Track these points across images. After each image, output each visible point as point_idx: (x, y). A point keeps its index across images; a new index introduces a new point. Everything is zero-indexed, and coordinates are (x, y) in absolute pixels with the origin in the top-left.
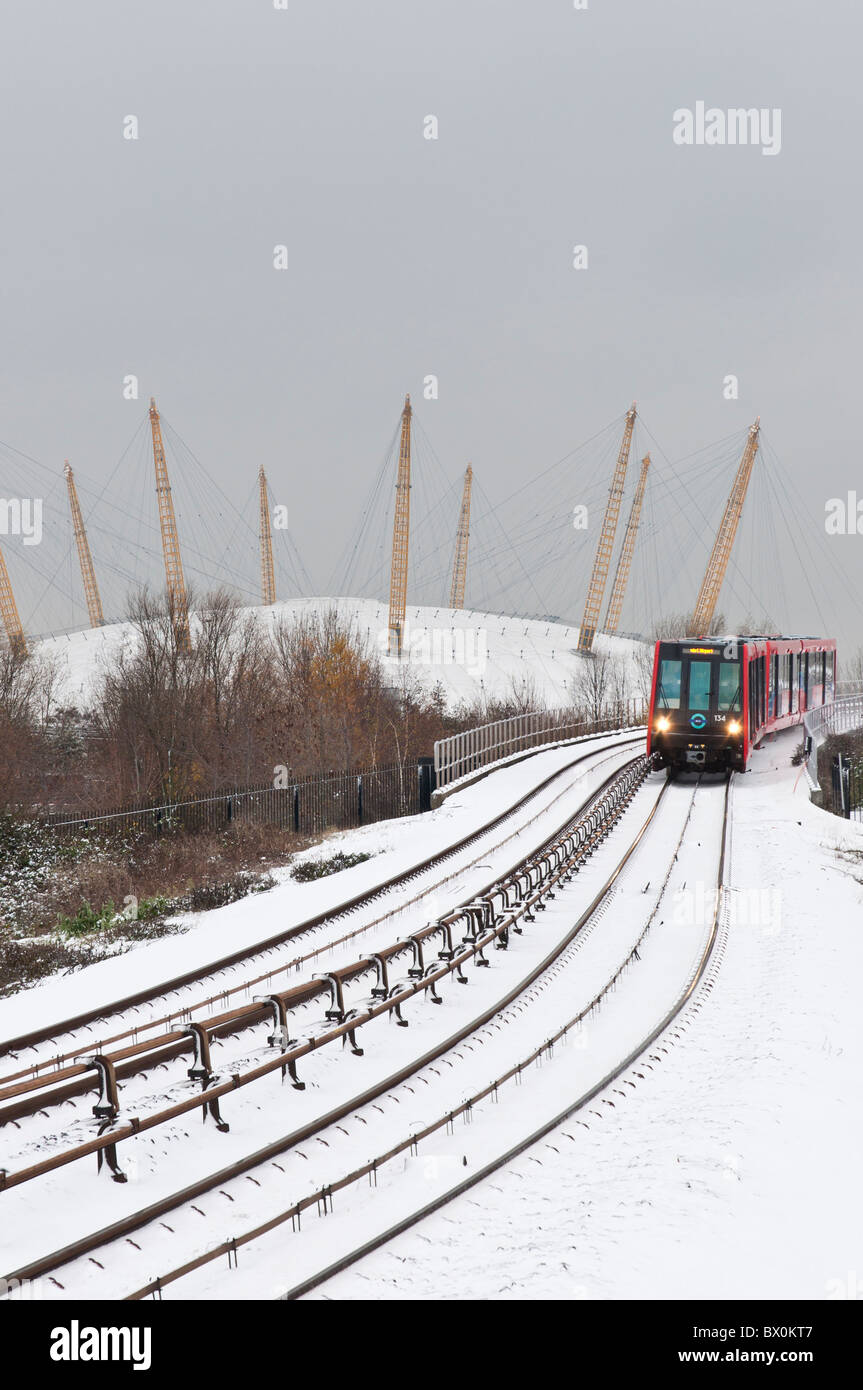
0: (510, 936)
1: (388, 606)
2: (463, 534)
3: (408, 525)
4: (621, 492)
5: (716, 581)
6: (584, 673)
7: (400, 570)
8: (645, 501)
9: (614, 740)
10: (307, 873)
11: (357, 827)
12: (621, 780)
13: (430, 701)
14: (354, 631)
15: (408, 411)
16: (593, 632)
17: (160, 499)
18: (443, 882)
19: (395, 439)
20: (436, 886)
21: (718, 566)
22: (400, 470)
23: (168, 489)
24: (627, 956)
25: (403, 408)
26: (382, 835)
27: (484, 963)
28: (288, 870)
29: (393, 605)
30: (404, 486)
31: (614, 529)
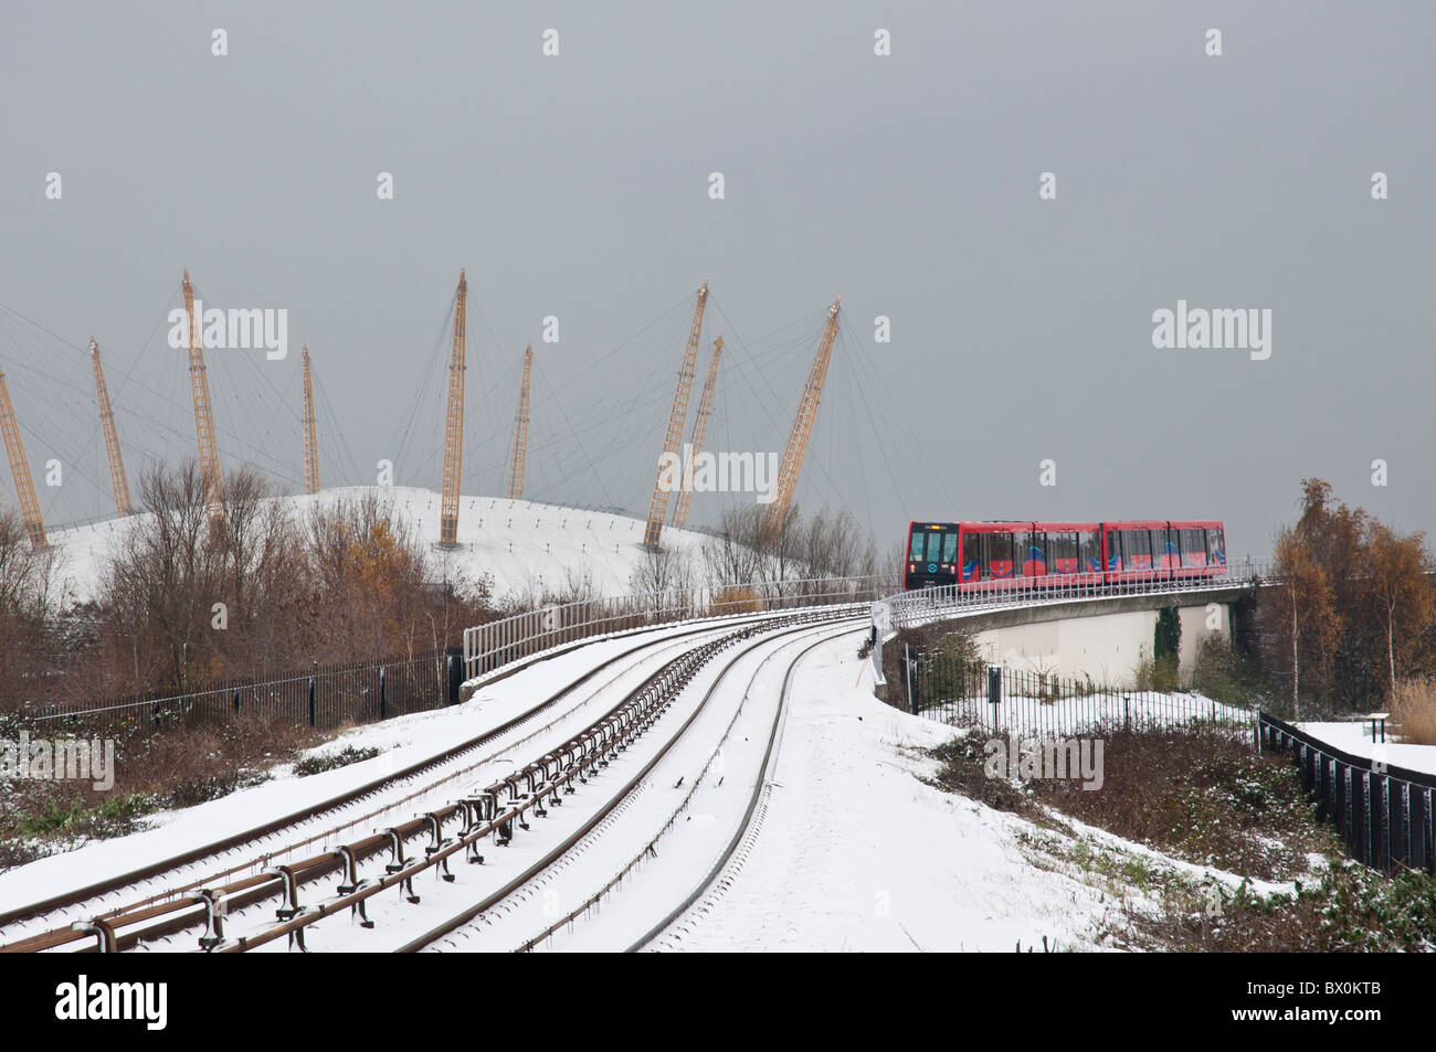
0: (514, 831)
1: (441, 496)
2: (522, 419)
3: (462, 409)
4: (692, 376)
5: (792, 472)
6: (645, 565)
7: (454, 458)
8: (718, 386)
9: (670, 632)
10: (311, 768)
11: (376, 722)
12: (669, 673)
13: (475, 592)
14: (394, 518)
15: (463, 287)
16: (660, 525)
17: (193, 378)
18: (453, 776)
19: (449, 315)
20: (445, 780)
21: (794, 455)
22: (455, 351)
23: (203, 368)
24: (640, 851)
25: (457, 283)
26: (402, 730)
27: (478, 860)
28: (290, 767)
29: (446, 494)
30: (459, 367)
31: (684, 415)
